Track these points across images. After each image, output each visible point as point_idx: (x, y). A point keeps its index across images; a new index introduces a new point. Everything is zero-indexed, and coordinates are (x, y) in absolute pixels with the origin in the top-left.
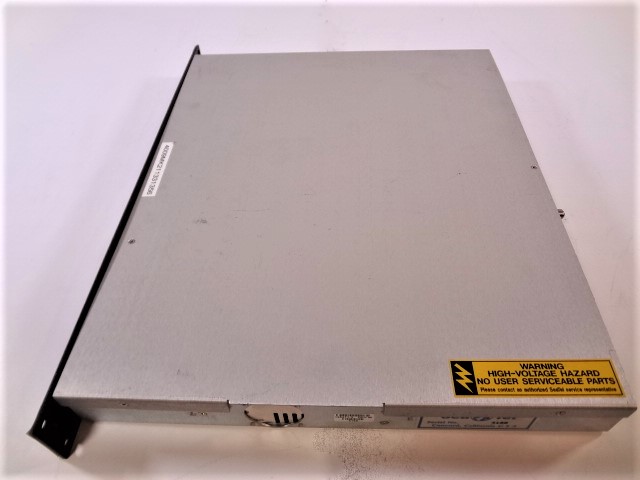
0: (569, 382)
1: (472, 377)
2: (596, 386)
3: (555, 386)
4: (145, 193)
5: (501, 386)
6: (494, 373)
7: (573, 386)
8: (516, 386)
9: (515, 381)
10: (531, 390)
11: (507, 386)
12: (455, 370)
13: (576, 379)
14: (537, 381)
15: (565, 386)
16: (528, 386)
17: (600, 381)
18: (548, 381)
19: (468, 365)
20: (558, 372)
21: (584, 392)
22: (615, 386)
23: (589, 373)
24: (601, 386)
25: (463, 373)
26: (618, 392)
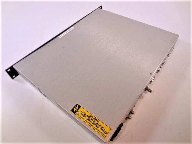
0: (96, 126)
1: (77, 110)
2: (101, 131)
3: (92, 124)
4: (59, 37)
5: (81, 116)
6: (83, 112)
7: (96, 127)
8: (84, 118)
9: (85, 117)
10: (86, 121)
11: (82, 117)
12: (76, 106)
13: (99, 126)
14: (89, 120)
15: (94, 126)
16: (87, 120)
17: (103, 131)
18: (92, 122)
19: (79, 107)
20: (96, 122)
21: (97, 130)
22: (106, 135)
23: (103, 127)
24: (102, 132)
25: (77, 108)
26: (105, 136)
